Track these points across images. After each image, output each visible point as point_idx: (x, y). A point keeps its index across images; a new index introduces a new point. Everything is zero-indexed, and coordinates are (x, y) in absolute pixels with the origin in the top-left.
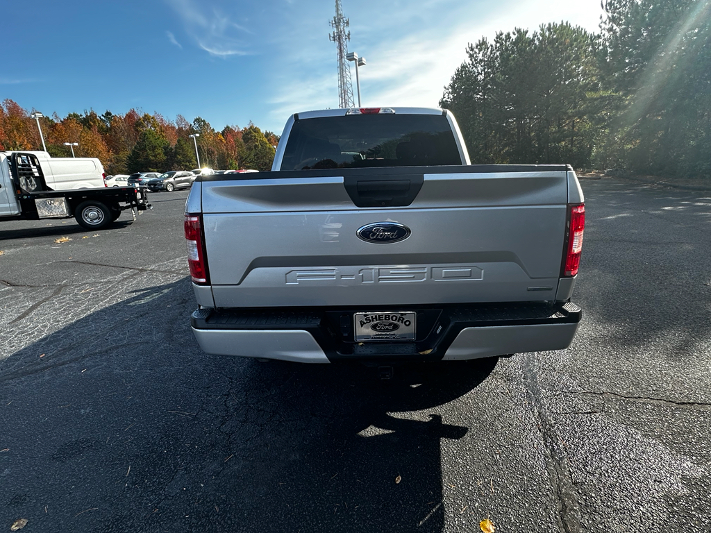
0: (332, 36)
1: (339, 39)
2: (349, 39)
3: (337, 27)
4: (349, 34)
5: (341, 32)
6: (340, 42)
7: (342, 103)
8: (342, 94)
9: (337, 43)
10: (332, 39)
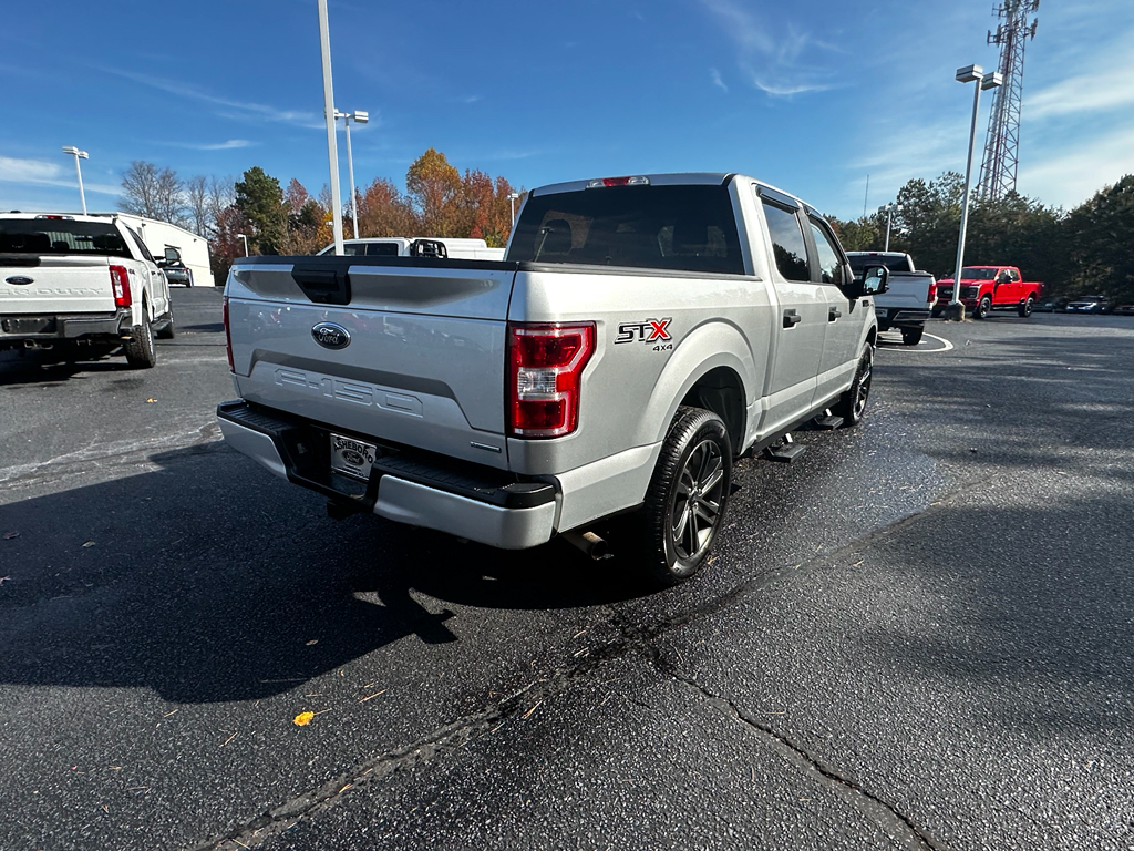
0: (995, 33)
1: (1010, 38)
2: (1033, 34)
3: (1009, 15)
4: (1034, 26)
5: (1017, 23)
6: (1010, 46)
7: (989, 161)
8: (992, 143)
9: (1003, 46)
10: (992, 39)
